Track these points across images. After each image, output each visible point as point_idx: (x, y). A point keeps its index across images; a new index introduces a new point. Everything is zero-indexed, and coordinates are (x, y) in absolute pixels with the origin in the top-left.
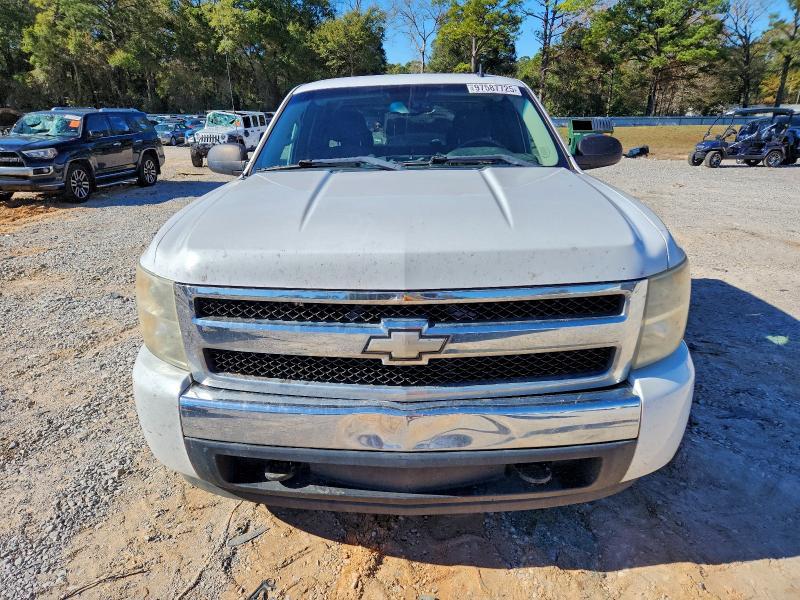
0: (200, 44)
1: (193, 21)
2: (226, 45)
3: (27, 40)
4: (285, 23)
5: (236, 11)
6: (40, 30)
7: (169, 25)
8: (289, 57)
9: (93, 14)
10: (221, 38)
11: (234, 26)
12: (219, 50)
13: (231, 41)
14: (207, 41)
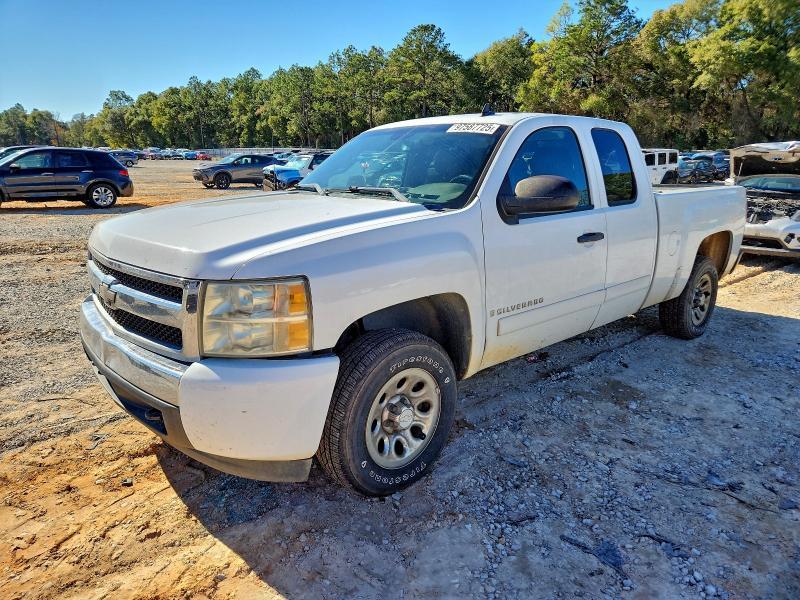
0: (676, 81)
1: (673, 60)
2: (703, 80)
3: (521, 92)
4: (786, 49)
5: (724, 44)
6: (533, 83)
7: (649, 66)
8: (782, 87)
9: (578, 65)
10: (700, 73)
11: (717, 59)
12: (695, 85)
13: (709, 76)
14: (683, 78)
